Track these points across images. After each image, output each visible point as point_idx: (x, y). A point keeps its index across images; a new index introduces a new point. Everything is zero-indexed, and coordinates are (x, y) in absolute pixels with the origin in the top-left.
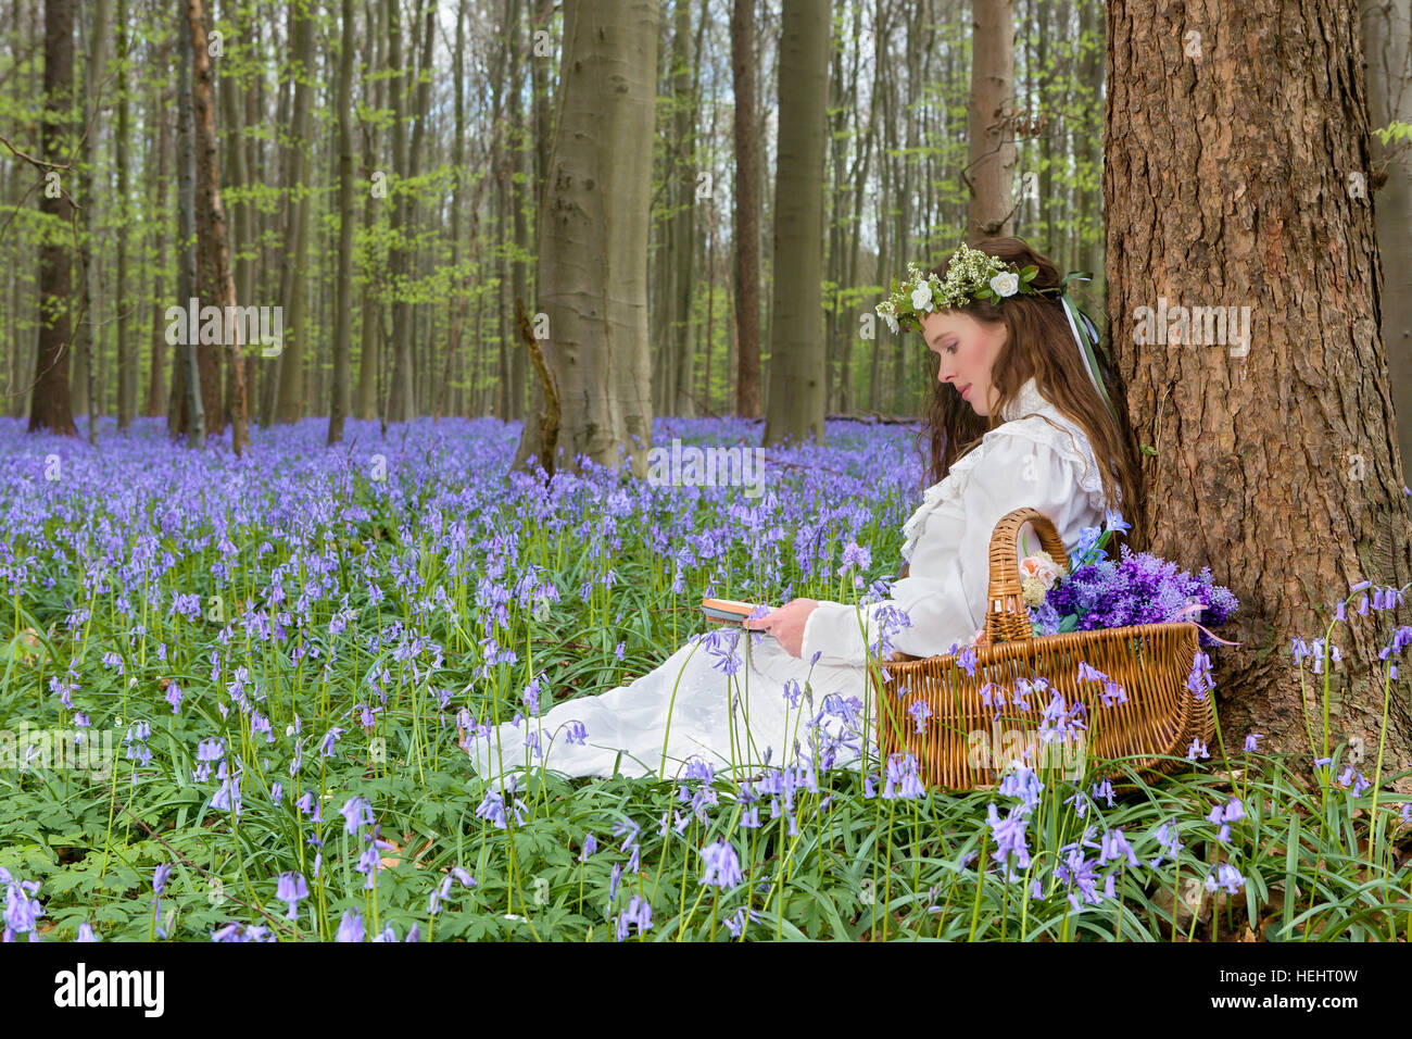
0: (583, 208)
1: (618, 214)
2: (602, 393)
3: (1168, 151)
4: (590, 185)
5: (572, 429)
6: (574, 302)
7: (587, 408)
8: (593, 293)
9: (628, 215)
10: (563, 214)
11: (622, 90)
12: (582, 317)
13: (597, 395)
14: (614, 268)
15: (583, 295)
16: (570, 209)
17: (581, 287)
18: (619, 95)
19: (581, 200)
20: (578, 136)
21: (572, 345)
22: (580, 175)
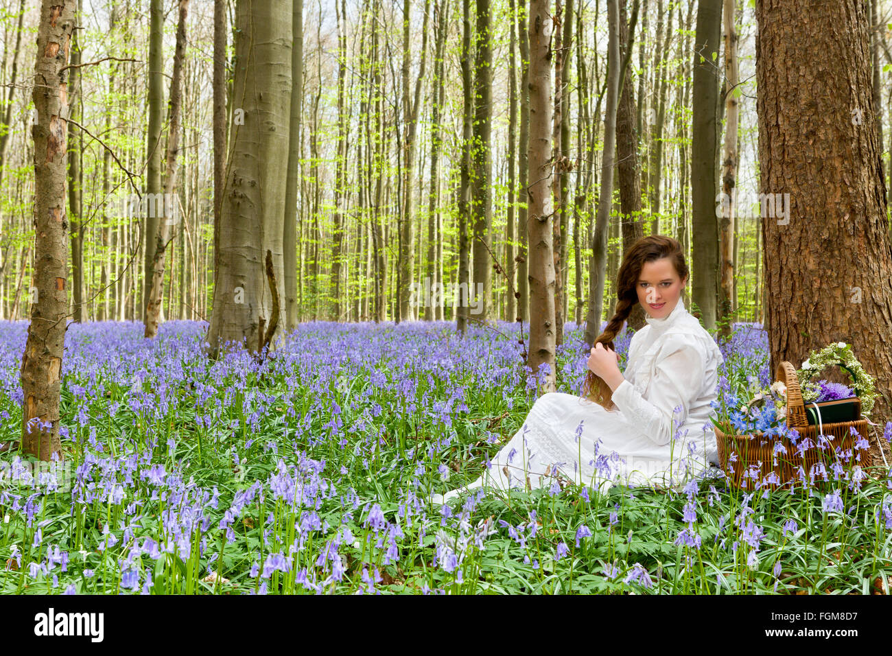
0: (249, 197)
1: (270, 201)
2: (260, 304)
3: (809, 198)
4: (253, 184)
5: (242, 326)
6: (245, 253)
7: (251, 314)
8: (254, 247)
9: (275, 201)
10: (237, 200)
11: (272, 130)
12: (249, 261)
13: (257, 306)
14: (267, 232)
15: (248, 247)
16: (241, 197)
17: (248, 244)
18: (271, 133)
19: (249, 193)
20: (246, 155)
21: (242, 277)
22: (248, 178)
